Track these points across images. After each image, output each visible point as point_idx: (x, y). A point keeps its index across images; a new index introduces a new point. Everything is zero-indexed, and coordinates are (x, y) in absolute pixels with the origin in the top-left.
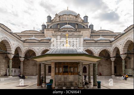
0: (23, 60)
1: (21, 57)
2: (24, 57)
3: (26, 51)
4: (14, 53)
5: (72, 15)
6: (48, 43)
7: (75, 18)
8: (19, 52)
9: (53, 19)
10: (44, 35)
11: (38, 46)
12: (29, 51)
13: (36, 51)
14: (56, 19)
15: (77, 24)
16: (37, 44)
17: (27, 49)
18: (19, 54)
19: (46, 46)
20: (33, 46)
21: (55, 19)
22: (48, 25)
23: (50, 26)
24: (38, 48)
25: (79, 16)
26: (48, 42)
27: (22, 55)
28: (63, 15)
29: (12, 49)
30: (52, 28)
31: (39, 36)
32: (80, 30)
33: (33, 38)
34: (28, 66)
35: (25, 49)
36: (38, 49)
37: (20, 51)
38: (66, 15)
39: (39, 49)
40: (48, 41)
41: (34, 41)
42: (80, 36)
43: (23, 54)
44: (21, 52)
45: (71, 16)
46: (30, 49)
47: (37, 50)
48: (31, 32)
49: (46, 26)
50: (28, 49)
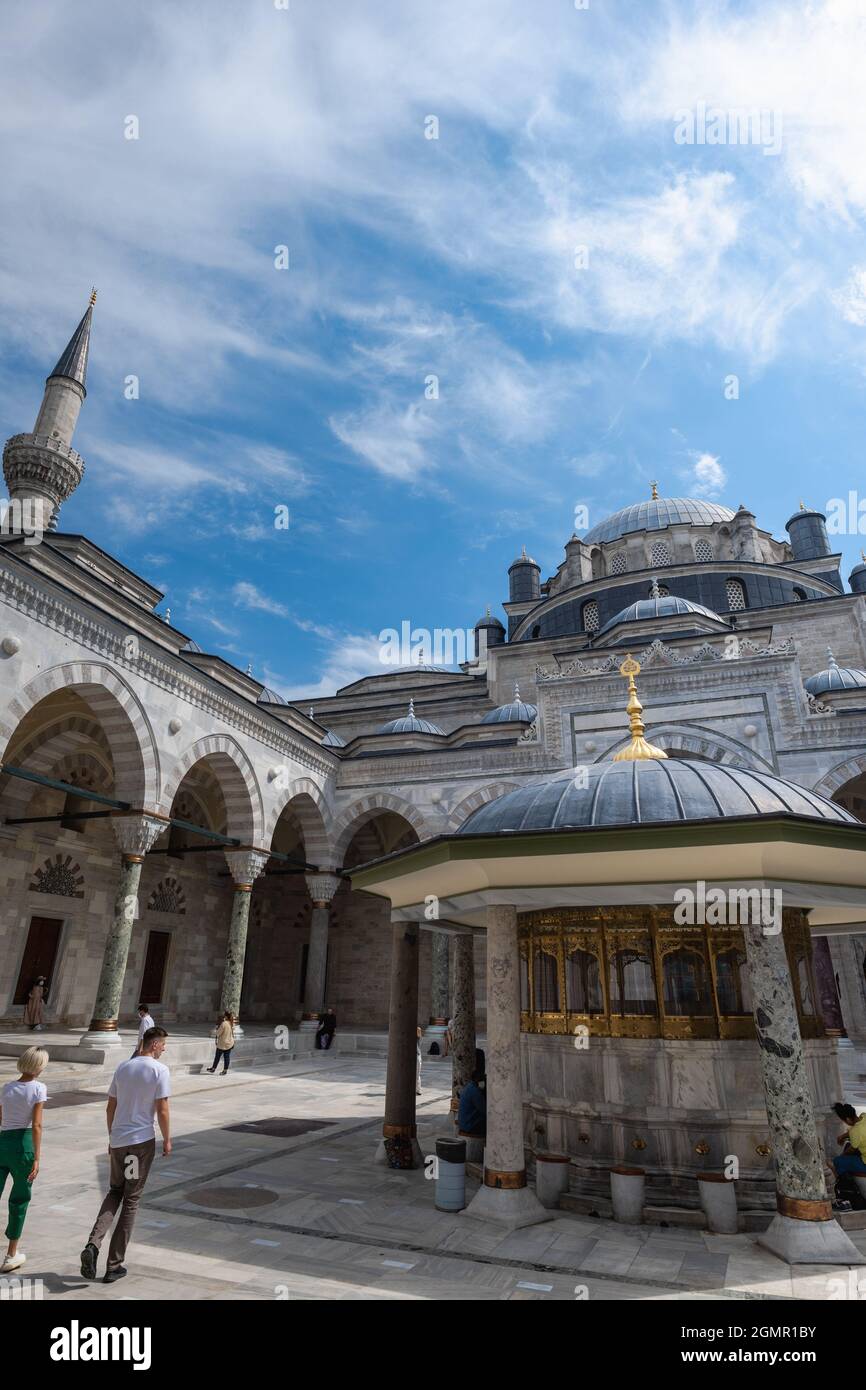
0: (330, 895)
1: (315, 870)
2: (337, 873)
3: (354, 822)
4: (269, 838)
5: (691, 527)
6: (512, 750)
7: (713, 541)
8: (306, 834)
9: (554, 572)
10: (480, 691)
11: (436, 775)
12: (378, 818)
13: (421, 821)
14: (571, 575)
15: (738, 579)
16: (429, 760)
17: (359, 806)
18: (309, 847)
19: (499, 771)
20: (399, 778)
21: (565, 573)
22: (516, 622)
23: (528, 624)
24: (436, 792)
25: (744, 522)
26: (512, 742)
27: (325, 853)
28: (625, 537)
29: (256, 815)
30: (542, 633)
31: (452, 706)
32: (764, 617)
33: (410, 720)
34: (370, 941)
35: (346, 804)
36: (436, 803)
37: (315, 821)
38: (643, 532)
39: (445, 803)
40: (512, 736)
41: (409, 744)
42: (770, 668)
43: (331, 847)
44: (316, 834)
45: (682, 537)
46: (379, 805)
47: (428, 812)
48: (396, 684)
49: (506, 626)
50: (366, 808)
